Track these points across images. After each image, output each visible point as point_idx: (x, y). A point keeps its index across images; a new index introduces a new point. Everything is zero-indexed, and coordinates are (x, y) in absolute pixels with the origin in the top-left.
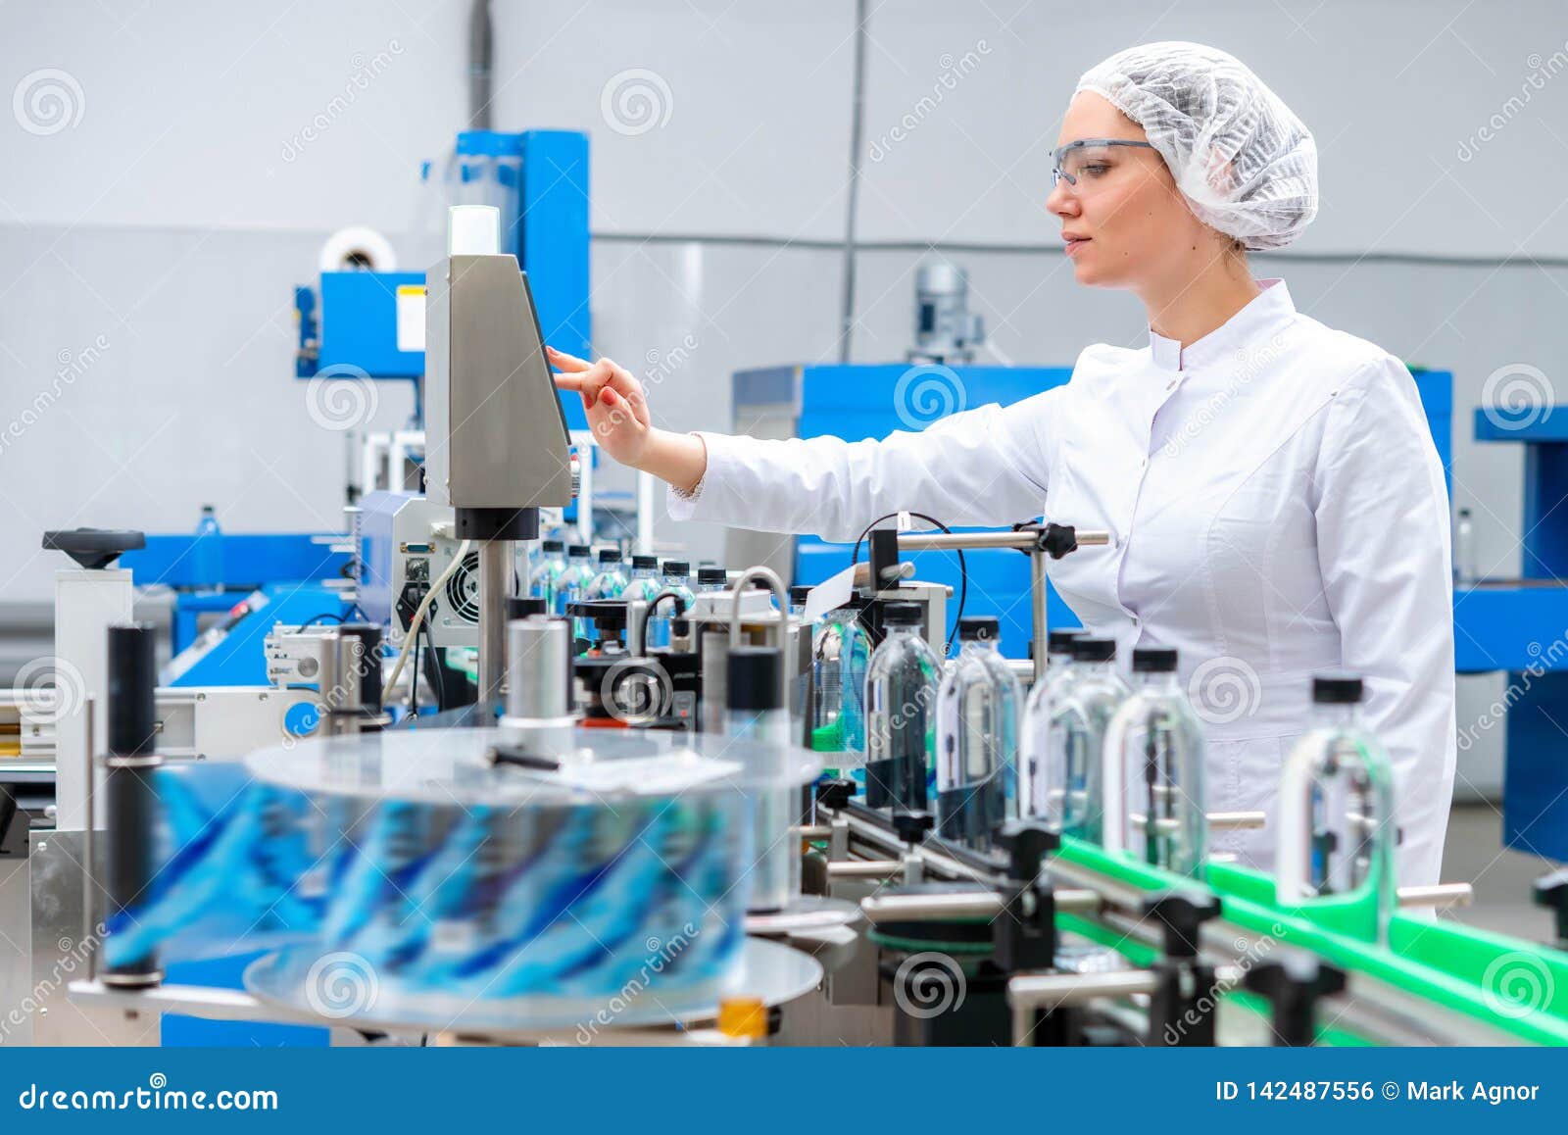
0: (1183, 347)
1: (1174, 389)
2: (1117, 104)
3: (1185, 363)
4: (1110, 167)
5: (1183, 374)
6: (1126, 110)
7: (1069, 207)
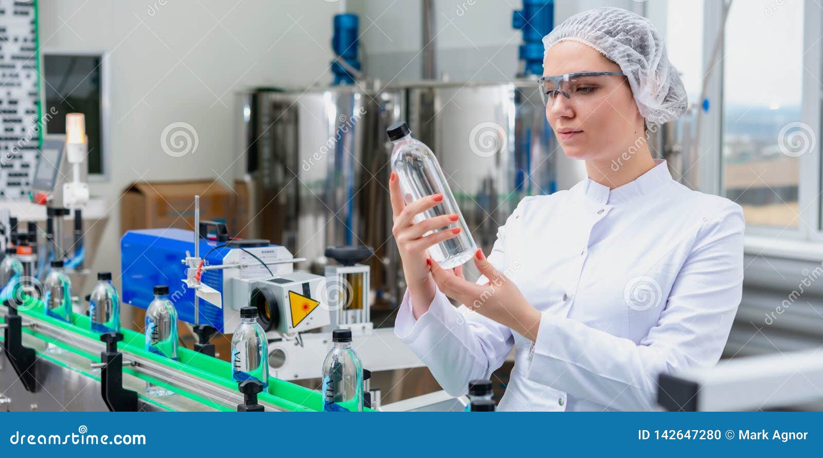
0: (611, 190)
1: (604, 214)
2: (598, 49)
3: (611, 200)
4: (596, 88)
5: (610, 207)
6: (605, 53)
7: (569, 113)
